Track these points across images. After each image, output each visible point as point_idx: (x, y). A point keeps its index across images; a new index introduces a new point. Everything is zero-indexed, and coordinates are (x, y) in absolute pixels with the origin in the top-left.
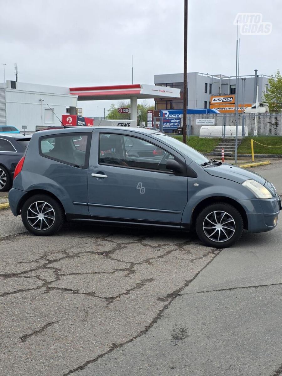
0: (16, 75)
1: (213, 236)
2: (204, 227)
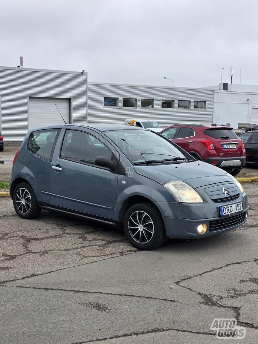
0: (232, 77)
1: (137, 237)
2: (129, 227)
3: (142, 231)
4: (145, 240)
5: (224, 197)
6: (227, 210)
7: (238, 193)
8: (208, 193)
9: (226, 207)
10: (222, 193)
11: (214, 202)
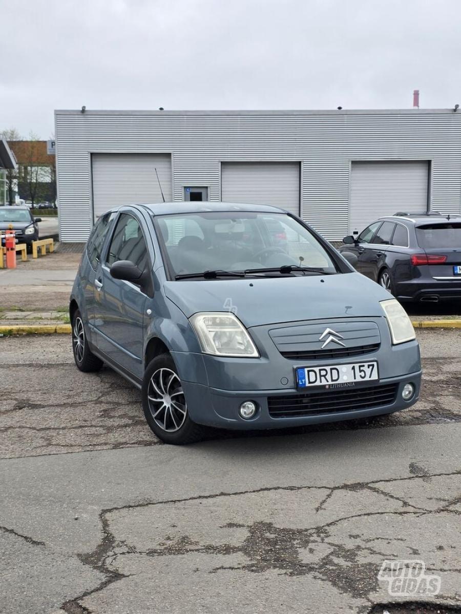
1: (160, 417)
2: (149, 397)
3: (169, 408)
4: (172, 426)
5: (320, 349)
6: (321, 376)
7: (379, 342)
8: (274, 339)
9: (317, 369)
10: (318, 340)
11: (285, 357)
